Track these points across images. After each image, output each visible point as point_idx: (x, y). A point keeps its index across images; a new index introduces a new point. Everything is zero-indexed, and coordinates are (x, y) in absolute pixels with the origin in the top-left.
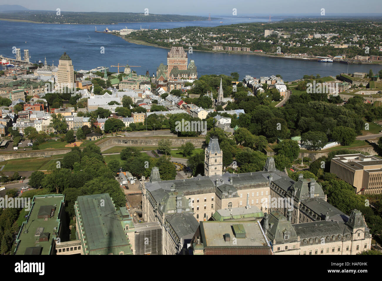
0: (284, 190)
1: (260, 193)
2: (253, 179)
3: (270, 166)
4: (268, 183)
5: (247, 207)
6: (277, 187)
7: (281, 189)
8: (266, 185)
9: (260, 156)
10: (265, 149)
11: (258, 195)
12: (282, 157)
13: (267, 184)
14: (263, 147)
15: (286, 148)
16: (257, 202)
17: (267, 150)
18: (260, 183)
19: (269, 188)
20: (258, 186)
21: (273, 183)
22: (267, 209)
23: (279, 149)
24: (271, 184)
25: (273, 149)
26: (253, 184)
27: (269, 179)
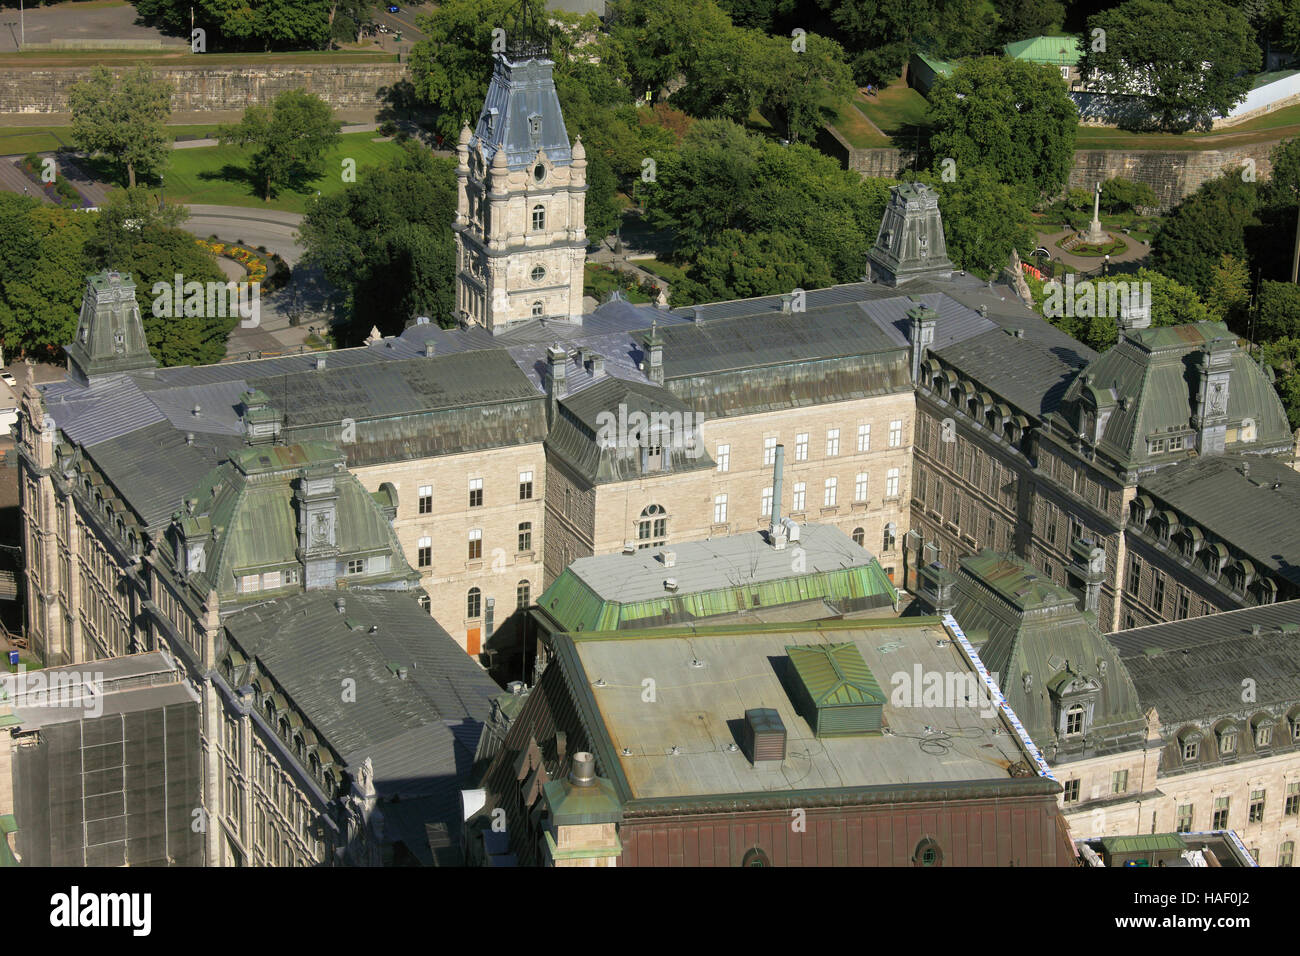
0: (1016, 411)
1: (849, 435)
2: (801, 340)
3: (912, 249)
4: (900, 362)
5: (777, 530)
6: (970, 388)
7: (997, 399)
8: (887, 383)
9: (813, 179)
10: (832, 130)
11: (832, 449)
12: (976, 184)
13: (894, 375)
14: (823, 122)
15: (987, 117)
16: (830, 500)
17: (845, 134)
18: (852, 367)
19: (910, 397)
20: (839, 387)
21: (935, 366)
22: (898, 544)
23: (939, 127)
24: (925, 369)
25: (888, 133)
26: (798, 375)
27: (907, 335)
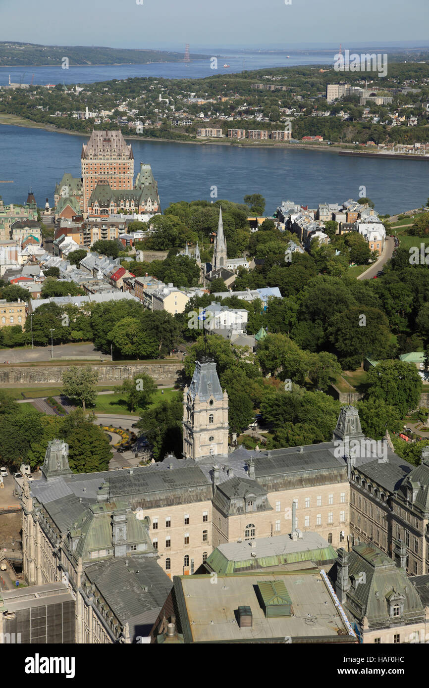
0: (385, 490)
1: (325, 498)
2: (307, 463)
3: (349, 430)
4: (344, 471)
5: (294, 534)
6: (369, 481)
7: (378, 485)
8: (339, 478)
9: (322, 404)
10: (334, 386)
11: (319, 503)
12: (379, 406)
13: (341, 476)
14: (329, 383)
15: (388, 381)
16: (319, 522)
17: (338, 387)
18: (325, 473)
19: (348, 484)
20: (321, 480)
21: (356, 472)
22: (345, 539)
23: (370, 385)
24: (353, 474)
25: (354, 387)
26: (305, 476)
27: (346, 461)
